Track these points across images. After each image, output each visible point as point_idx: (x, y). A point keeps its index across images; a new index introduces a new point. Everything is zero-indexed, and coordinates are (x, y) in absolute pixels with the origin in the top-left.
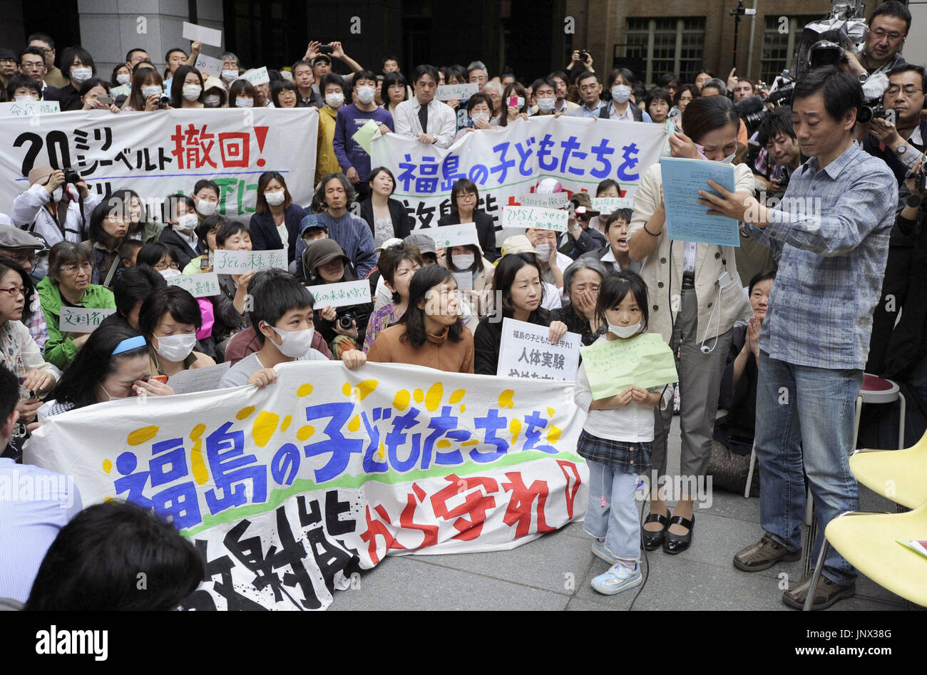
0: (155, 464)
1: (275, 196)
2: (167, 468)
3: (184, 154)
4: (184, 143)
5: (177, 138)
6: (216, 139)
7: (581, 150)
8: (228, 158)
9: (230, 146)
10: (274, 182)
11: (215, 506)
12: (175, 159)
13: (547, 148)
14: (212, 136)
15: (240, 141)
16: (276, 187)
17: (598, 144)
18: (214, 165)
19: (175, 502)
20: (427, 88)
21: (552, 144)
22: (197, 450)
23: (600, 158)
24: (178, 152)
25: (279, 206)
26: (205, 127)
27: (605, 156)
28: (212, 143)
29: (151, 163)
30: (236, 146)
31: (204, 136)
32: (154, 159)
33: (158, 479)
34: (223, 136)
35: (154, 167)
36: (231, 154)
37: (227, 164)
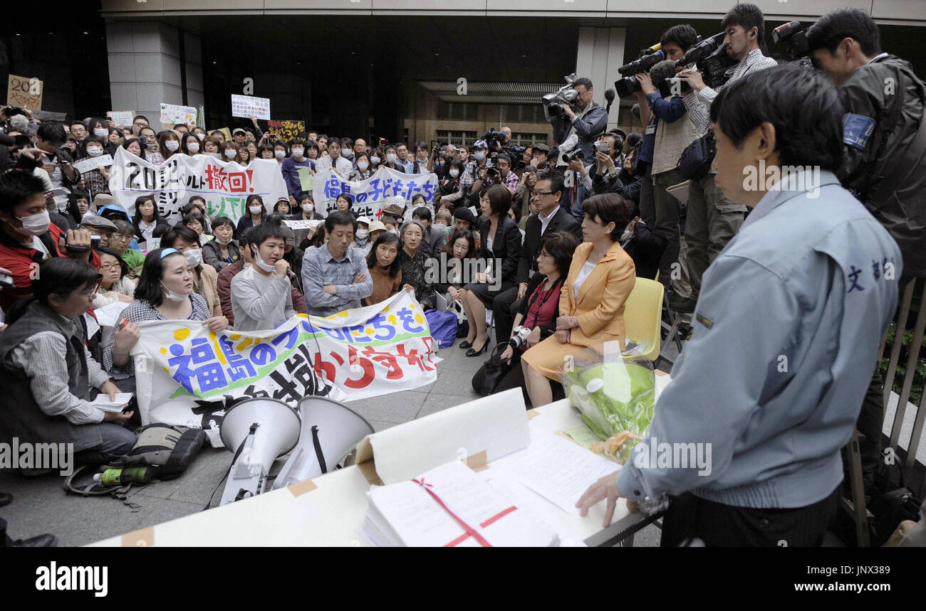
0: (195, 352)
1: (256, 209)
2: (202, 354)
3: (213, 181)
4: (213, 174)
5: (209, 172)
6: (228, 176)
7: (418, 187)
8: (233, 187)
9: (234, 180)
10: (255, 201)
11: (235, 377)
12: (207, 183)
13: (399, 187)
14: (226, 174)
15: (240, 177)
16: (256, 204)
17: (425, 183)
18: (226, 190)
19: (210, 373)
20: (335, 150)
21: (402, 185)
22: (216, 345)
23: (426, 191)
24: (210, 179)
25: (259, 215)
26: (222, 169)
27: (429, 189)
28: (225, 178)
29: (196, 184)
30: (238, 180)
31: (221, 173)
32: (198, 183)
33: (197, 360)
34: (231, 175)
35: (198, 186)
36: (235, 185)
37: (233, 190)
